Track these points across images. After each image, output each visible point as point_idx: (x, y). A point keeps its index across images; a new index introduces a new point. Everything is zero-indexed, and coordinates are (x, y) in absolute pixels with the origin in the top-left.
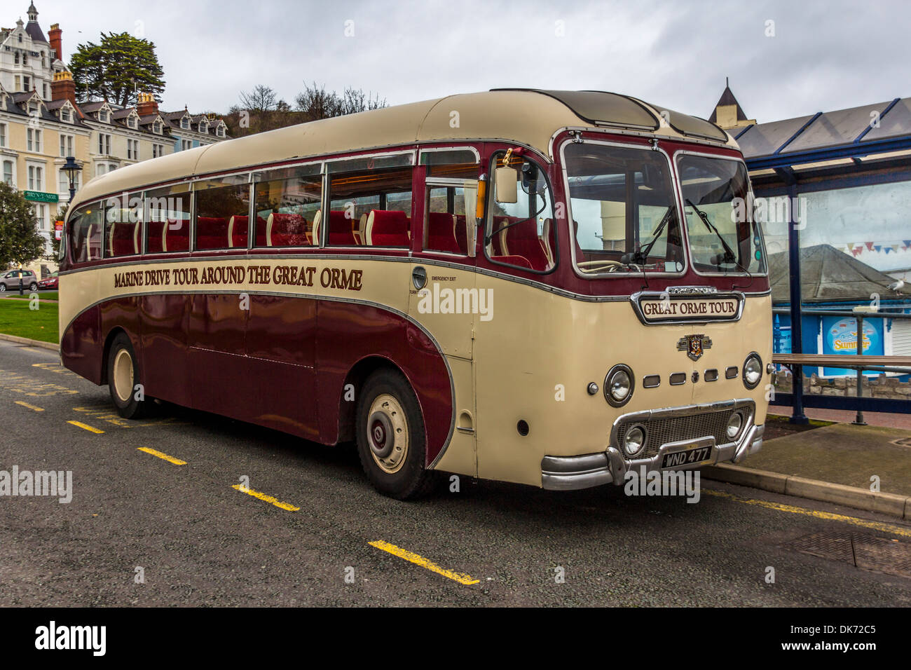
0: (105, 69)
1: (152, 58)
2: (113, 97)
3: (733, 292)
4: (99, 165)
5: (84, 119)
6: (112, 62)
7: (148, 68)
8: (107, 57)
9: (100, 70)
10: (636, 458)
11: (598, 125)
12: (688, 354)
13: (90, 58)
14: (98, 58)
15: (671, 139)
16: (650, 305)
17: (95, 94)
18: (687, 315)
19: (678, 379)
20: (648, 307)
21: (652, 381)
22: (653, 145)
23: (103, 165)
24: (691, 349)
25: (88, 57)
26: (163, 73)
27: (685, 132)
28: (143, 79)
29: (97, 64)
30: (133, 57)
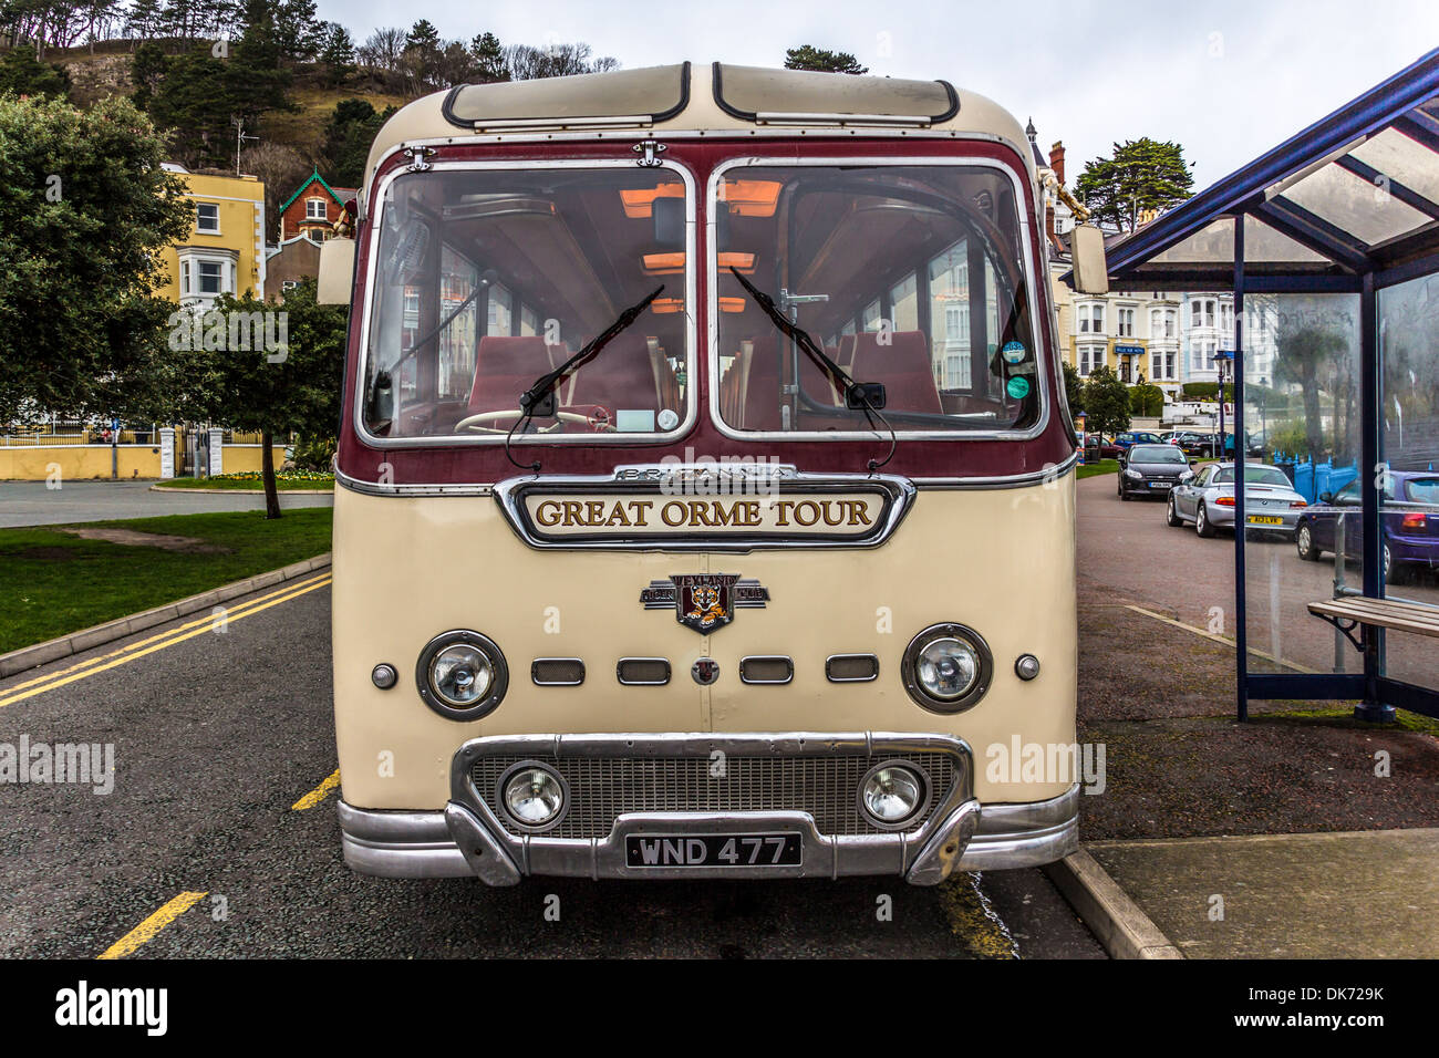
0: (1118, 187)
1: (1179, 164)
2: (1128, 220)
3: (874, 477)
4: (1081, 307)
5: (1063, 252)
6: (1127, 177)
7: (1174, 179)
8: (1122, 172)
9: (1112, 190)
10: (545, 834)
11: (482, 130)
12: (679, 619)
13: (1100, 177)
14: (1109, 175)
15: (707, 135)
16: (557, 506)
17: (1107, 221)
18: (685, 528)
19: (642, 671)
20: (548, 511)
21: (560, 671)
22: (642, 154)
23: (1085, 306)
24: (689, 607)
25: (1099, 174)
26: (1193, 182)
27: (760, 115)
28: (1167, 194)
29: (1108, 183)
30: (1153, 168)
